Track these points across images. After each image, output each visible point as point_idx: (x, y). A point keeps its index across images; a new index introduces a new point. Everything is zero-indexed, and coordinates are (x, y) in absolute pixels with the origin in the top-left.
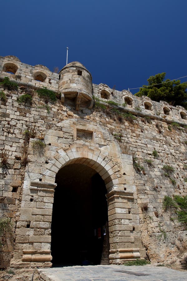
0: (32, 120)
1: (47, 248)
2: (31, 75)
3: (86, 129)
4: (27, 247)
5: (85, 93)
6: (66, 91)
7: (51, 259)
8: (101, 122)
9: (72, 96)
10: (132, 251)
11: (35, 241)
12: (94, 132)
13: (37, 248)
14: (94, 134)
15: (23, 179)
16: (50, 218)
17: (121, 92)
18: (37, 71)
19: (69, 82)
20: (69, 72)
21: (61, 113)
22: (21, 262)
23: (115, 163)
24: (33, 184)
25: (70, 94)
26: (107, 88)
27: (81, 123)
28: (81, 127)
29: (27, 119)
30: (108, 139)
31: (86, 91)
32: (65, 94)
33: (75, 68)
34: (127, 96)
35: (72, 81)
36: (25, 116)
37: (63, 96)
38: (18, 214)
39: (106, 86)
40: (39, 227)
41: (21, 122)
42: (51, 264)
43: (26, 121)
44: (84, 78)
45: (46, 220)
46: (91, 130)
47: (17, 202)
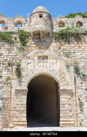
0: (15, 54)
1: (25, 119)
2: (13, 24)
3: (44, 55)
4: (15, 119)
5: (44, 29)
6: (33, 30)
7: (27, 124)
8: (57, 46)
9: (37, 33)
10: (70, 121)
11: (19, 116)
12: (48, 56)
13: (20, 119)
14: (49, 57)
15: (11, 88)
16: (25, 106)
17: (73, 19)
18: (17, 20)
19: (34, 24)
20: (34, 16)
21: (31, 46)
22: (13, 125)
23: (61, 73)
24: (16, 90)
25: (36, 32)
26: (63, 19)
27: (41, 52)
28: (40, 55)
29: (12, 54)
30: (58, 59)
32: (33, 33)
33: (38, 13)
34: (78, 20)
35: (36, 23)
36: (11, 53)
37: (32, 34)
38: (10, 105)
39: (62, 17)
40: (20, 110)
41: (9, 57)
42: (26, 126)
43: (12, 56)
44: (44, 19)
45: (23, 107)
46: (47, 55)
47: (10, 99)
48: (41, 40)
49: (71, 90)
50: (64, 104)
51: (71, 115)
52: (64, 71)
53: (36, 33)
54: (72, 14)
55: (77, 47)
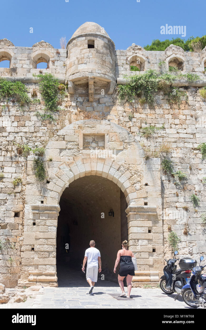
0: (32, 129)
1: (53, 270)
2: (28, 62)
3: (96, 132)
4: (32, 270)
5: (99, 75)
6: (74, 77)
7: (56, 280)
8: (125, 112)
9: (83, 82)
10: (149, 275)
11: (40, 263)
12: (106, 135)
13: (42, 270)
15: (24, 203)
16: (54, 242)
17: (163, 52)
18: (37, 53)
19: (76, 62)
20: (76, 45)
21: (69, 112)
22: (27, 282)
23: (133, 171)
24: (35, 208)
25: (79, 81)
26: (140, 52)
27: (89, 125)
28: (88, 131)
29: (26, 130)
30: (126, 141)
31: (100, 72)
32: (74, 82)
33: (84, 38)
34: (174, 56)
35: (80, 61)
36: (24, 126)
37: (70, 86)
38: (21, 238)
39: (138, 49)
40: (42, 250)
41: (20, 134)
42: (56, 284)
43: (26, 132)
44: (98, 52)
45: (50, 243)
46: (102, 132)
47: (20, 227)
48: (91, 99)
49: (154, 210)
50: (138, 240)
51: (151, 263)
52: (139, 169)
53: (80, 83)
54: (161, 41)
55: (170, 116)
